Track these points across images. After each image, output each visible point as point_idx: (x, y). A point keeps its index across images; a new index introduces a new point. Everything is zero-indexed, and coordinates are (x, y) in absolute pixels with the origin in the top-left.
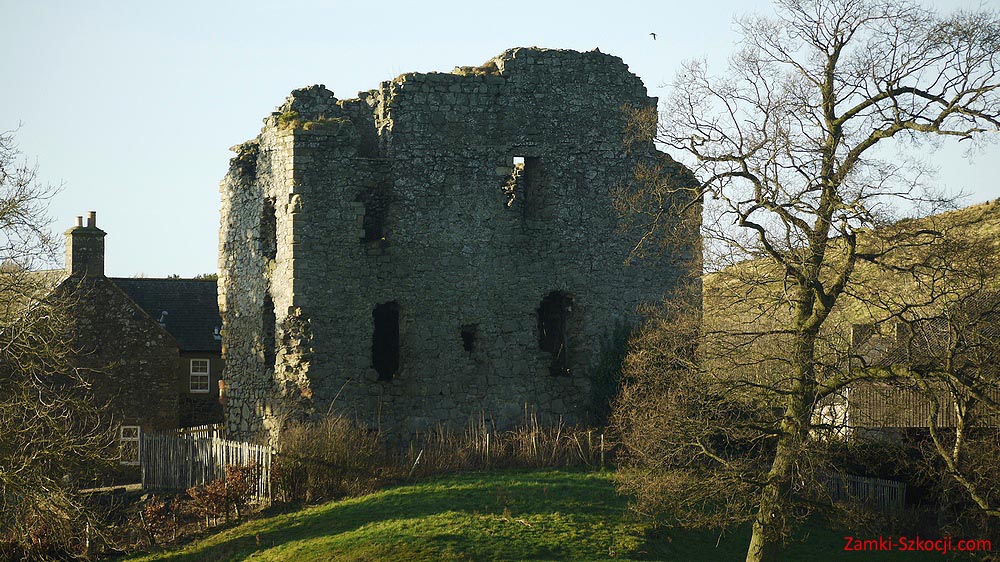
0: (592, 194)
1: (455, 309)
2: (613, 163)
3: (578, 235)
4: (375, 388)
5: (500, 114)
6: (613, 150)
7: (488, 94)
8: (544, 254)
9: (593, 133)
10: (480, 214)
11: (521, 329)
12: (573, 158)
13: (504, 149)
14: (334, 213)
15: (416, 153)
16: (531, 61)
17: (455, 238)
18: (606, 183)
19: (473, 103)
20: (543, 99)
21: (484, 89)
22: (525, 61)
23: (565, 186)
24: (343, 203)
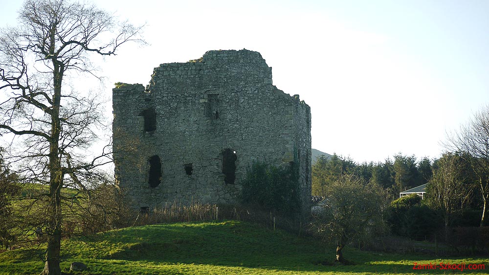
0: (242, 109)
1: (182, 157)
2: (251, 95)
3: (236, 125)
4: (147, 191)
5: (201, 78)
6: (251, 90)
7: (195, 70)
8: (221, 134)
9: (242, 83)
10: (193, 119)
11: (211, 165)
12: (233, 94)
13: (203, 92)
14: (129, 121)
15: (164, 95)
16: (214, 55)
17: (182, 129)
18: (248, 103)
19: (189, 74)
20: (220, 71)
21: (194, 68)
22: (212, 56)
23: (230, 106)
24: (133, 117)
